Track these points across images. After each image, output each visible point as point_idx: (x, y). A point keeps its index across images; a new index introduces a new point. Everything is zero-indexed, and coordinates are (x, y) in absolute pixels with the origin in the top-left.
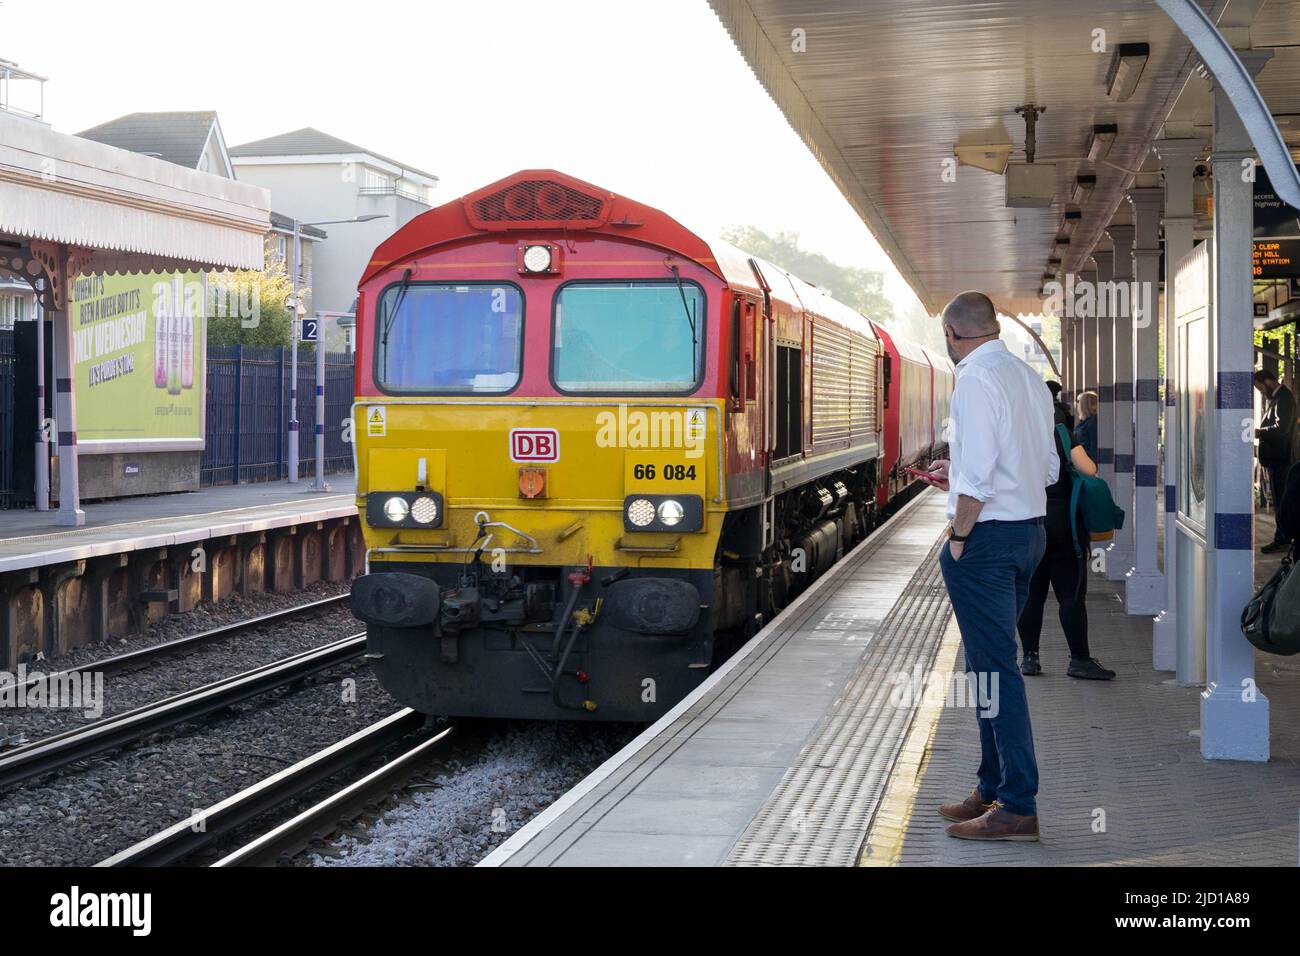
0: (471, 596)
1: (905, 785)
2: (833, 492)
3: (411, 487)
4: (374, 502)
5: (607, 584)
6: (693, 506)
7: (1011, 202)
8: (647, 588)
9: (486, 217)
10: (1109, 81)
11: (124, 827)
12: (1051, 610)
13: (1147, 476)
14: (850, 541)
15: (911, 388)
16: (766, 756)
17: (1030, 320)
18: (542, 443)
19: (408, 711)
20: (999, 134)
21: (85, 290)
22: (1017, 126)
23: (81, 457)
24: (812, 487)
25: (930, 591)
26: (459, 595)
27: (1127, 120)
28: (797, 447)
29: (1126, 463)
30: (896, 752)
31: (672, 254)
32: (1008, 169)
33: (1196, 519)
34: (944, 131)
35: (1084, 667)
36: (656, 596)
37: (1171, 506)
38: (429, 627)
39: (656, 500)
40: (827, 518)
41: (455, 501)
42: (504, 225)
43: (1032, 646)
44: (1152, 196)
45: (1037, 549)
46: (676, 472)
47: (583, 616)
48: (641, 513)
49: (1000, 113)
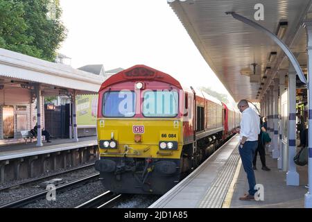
0: (123, 165)
1: (231, 190)
2: (212, 138)
3: (110, 139)
4: (101, 142)
5: (155, 162)
6: (175, 144)
7: (251, 81)
8: (164, 163)
9: (128, 76)
10: (269, 59)
11: (86, 198)
12: (258, 158)
13: (276, 133)
14: (217, 148)
15: (230, 116)
16: (205, 185)
17: (254, 103)
18: (140, 129)
19: (109, 191)
20: (249, 69)
21: (78, 98)
22: (252, 67)
23: (78, 129)
24: (207, 137)
25: (236, 154)
26: (120, 165)
27: (272, 66)
28: (203, 129)
29: (272, 130)
30: (230, 184)
31: (171, 84)
32: (250, 75)
33: (285, 141)
34: (238, 68)
35: (265, 167)
36: (166, 165)
37: (281, 138)
38: (113, 172)
39: (166, 142)
40: (211, 144)
41: (120, 142)
42: (132, 78)
43: (255, 164)
44: (277, 80)
45: (256, 146)
46: (171, 136)
47: (149, 170)
48: (163, 146)
49: (249, 65)
